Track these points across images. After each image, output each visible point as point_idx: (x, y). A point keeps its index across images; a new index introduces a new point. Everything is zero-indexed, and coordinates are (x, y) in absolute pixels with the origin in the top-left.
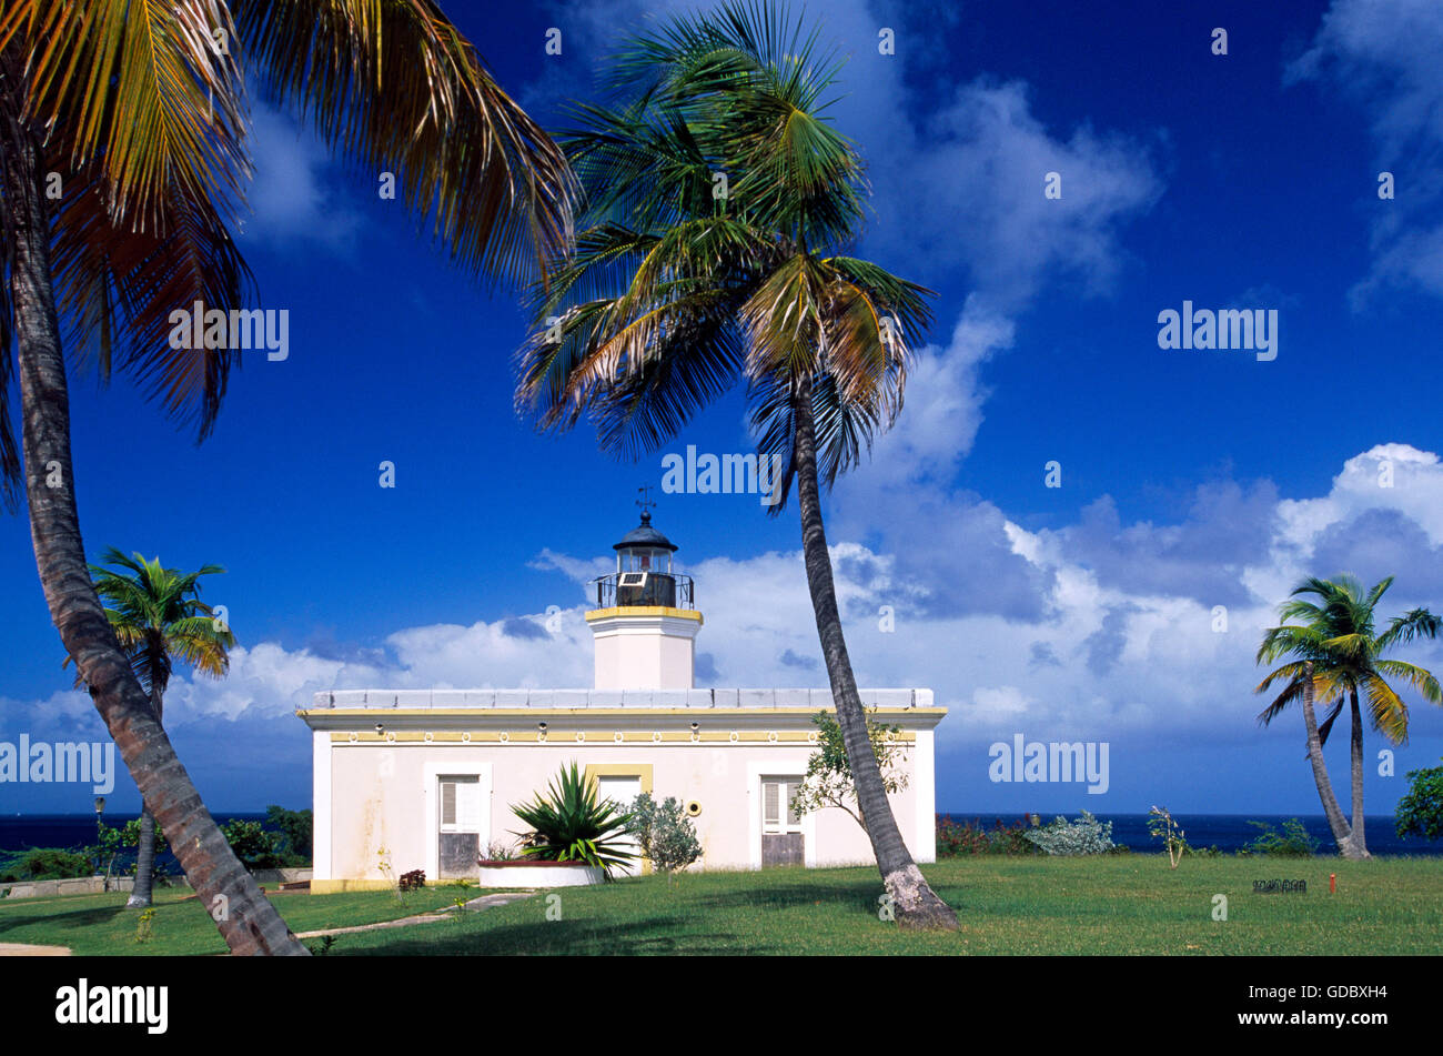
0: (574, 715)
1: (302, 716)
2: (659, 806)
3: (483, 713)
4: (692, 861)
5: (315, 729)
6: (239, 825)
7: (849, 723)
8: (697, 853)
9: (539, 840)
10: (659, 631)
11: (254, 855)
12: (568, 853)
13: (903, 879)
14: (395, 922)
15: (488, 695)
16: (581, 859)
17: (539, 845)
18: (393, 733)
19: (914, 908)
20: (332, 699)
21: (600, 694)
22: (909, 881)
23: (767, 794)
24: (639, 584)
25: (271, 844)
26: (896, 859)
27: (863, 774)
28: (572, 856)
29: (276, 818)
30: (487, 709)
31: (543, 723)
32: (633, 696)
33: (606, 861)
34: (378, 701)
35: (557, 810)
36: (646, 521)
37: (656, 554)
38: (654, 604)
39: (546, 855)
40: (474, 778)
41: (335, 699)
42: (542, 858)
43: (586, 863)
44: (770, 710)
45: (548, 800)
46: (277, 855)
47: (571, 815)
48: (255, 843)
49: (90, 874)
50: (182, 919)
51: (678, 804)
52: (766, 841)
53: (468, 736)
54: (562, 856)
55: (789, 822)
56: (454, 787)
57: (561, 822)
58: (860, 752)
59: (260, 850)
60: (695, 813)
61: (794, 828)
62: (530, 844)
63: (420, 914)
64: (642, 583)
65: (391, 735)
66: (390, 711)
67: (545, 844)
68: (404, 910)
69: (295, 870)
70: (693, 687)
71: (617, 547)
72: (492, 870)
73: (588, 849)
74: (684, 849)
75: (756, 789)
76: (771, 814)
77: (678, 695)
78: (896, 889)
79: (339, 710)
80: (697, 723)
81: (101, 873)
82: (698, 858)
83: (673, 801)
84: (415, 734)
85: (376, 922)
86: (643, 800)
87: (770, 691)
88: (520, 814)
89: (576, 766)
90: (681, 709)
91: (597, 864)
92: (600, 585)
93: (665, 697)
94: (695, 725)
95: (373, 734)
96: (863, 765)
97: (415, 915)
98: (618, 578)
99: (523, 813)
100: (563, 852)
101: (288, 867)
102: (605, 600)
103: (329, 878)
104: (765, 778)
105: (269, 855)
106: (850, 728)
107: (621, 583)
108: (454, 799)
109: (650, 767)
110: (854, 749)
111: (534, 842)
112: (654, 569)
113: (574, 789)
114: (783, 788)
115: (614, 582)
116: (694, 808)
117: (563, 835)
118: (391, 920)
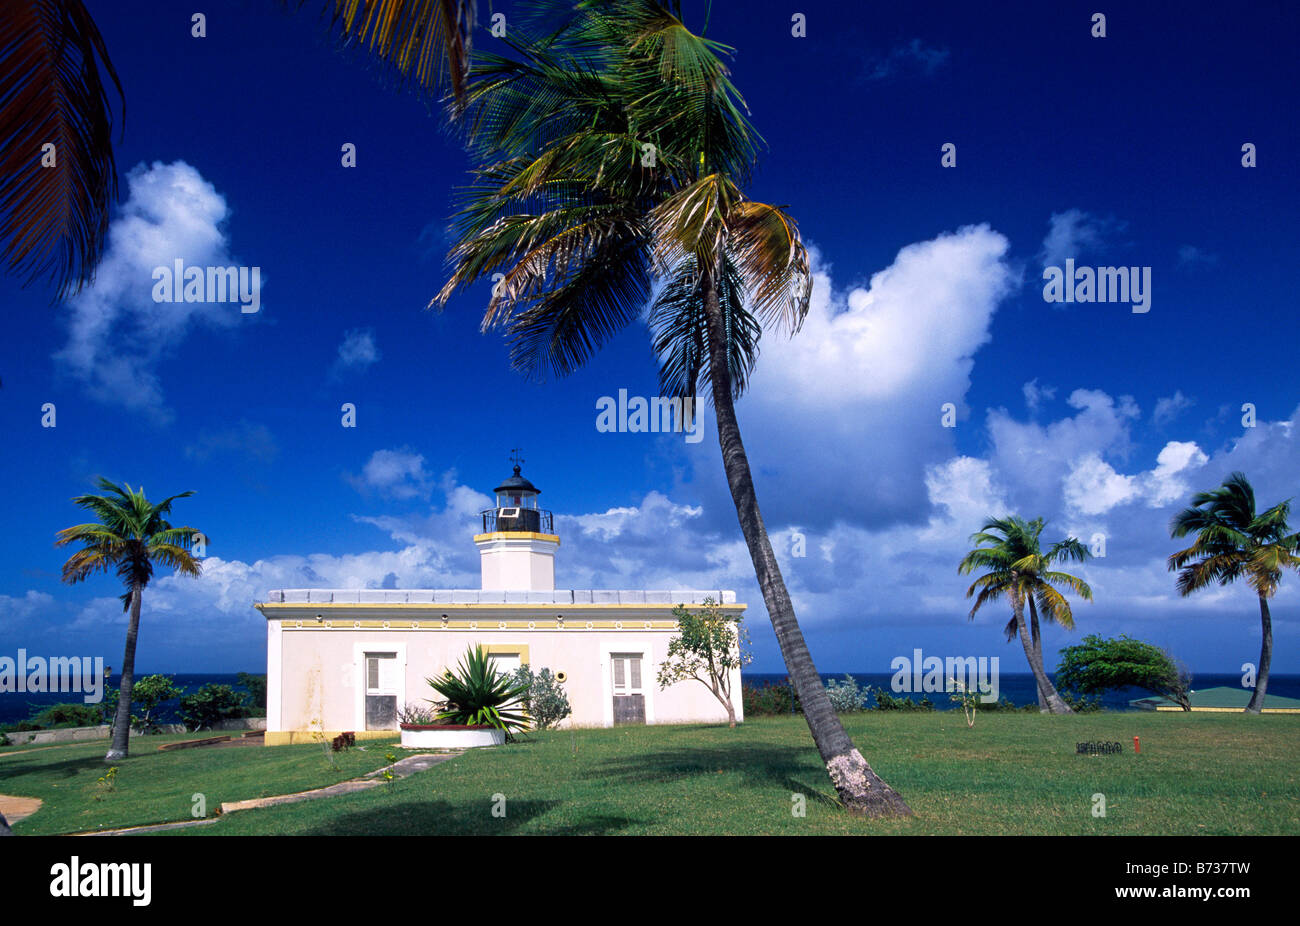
0: (469, 609)
1: (259, 608)
2: (536, 675)
3: (399, 606)
4: (564, 717)
5: (269, 618)
6: (214, 687)
7: (779, 612)
8: (568, 711)
9: (451, 707)
10: (529, 549)
11: (226, 707)
12: (475, 717)
13: (848, 763)
14: (327, 788)
15: (403, 593)
16: (486, 723)
17: (451, 711)
18: (330, 622)
19: (863, 793)
20: (283, 595)
21: (487, 594)
22: (854, 765)
23: (616, 667)
24: (513, 516)
25: (239, 700)
26: (838, 744)
27: (797, 659)
28: (479, 720)
29: (244, 681)
30: (404, 604)
31: (445, 615)
32: (515, 595)
33: (507, 724)
34: (317, 598)
35: (464, 682)
36: (517, 472)
37: (526, 495)
38: (525, 530)
39: (457, 719)
40: (392, 655)
41: (286, 595)
42: (454, 722)
43: (491, 727)
44: (616, 605)
45: (457, 675)
46: (244, 708)
47: (477, 686)
48: (227, 700)
49: (100, 722)
50: (150, 772)
51: (551, 673)
52: (616, 700)
53: (388, 624)
54: (471, 721)
55: (633, 687)
56: (377, 661)
57: (469, 692)
58: (792, 638)
59: (230, 705)
60: (561, 680)
61: (637, 691)
62: (443, 710)
63: (350, 779)
64: (516, 515)
65: (328, 623)
66: (327, 605)
67: (456, 710)
68: (336, 775)
69: (256, 719)
70: (555, 589)
71: (497, 490)
72: (413, 733)
73: (492, 715)
74: (557, 708)
75: (608, 664)
76: (619, 681)
77: (547, 594)
78: (842, 773)
79: (288, 604)
80: (561, 615)
81: (108, 723)
82: (568, 715)
83: (547, 670)
84: (347, 622)
85: (309, 789)
86: (524, 671)
87: (615, 592)
88: (435, 686)
89: (480, 647)
90: (549, 604)
91: (500, 727)
92: (484, 516)
93: (537, 596)
94: (560, 617)
95: (315, 622)
96: (796, 651)
97: (346, 781)
98: (498, 512)
99: (437, 685)
100: (471, 717)
101: (251, 717)
102: (488, 526)
103: (279, 730)
104: (613, 655)
105: (237, 707)
106: (780, 616)
107: (501, 515)
108: (377, 670)
109: (527, 647)
110: (786, 636)
111: (446, 708)
112: (524, 505)
113: (478, 666)
114: (627, 662)
115: (495, 515)
116: (561, 676)
117: (471, 703)
118: (323, 787)
